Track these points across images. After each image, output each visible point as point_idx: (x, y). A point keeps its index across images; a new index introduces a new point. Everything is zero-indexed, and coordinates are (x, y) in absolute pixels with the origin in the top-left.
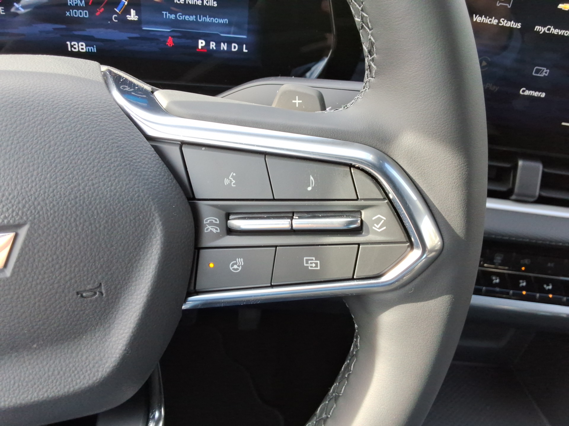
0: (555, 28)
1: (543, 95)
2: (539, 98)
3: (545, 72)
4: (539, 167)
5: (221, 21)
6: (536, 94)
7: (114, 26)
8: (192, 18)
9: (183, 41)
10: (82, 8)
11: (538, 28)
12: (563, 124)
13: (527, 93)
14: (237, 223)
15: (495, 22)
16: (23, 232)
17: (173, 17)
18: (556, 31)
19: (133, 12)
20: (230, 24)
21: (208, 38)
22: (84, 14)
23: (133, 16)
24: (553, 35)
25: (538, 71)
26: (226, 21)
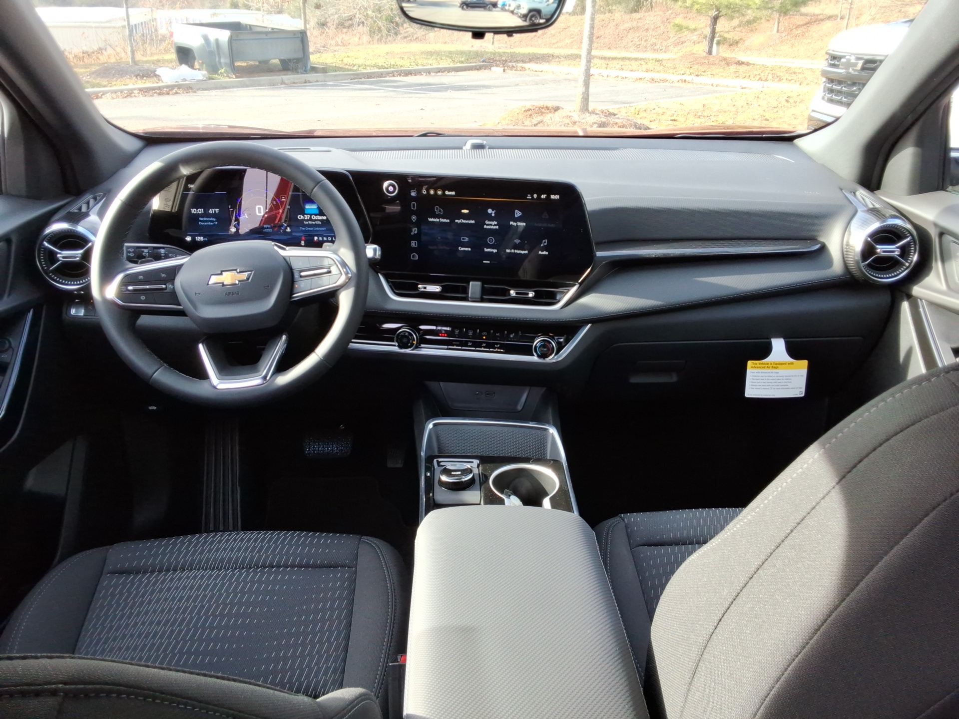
0: (464, 220)
1: (470, 249)
2: (468, 251)
3: (467, 239)
4: (479, 283)
5: (323, 229)
6: (466, 249)
7: (281, 234)
8: (312, 229)
9: (308, 238)
10: (269, 228)
11: (456, 221)
12: (484, 262)
13: (462, 249)
14: (303, 274)
15: (438, 220)
16: (253, 272)
17: (304, 229)
18: (465, 221)
19: (288, 228)
20: (327, 230)
21: (318, 236)
22: (270, 230)
23: (288, 230)
24: (463, 223)
25: (463, 239)
26: (325, 229)
